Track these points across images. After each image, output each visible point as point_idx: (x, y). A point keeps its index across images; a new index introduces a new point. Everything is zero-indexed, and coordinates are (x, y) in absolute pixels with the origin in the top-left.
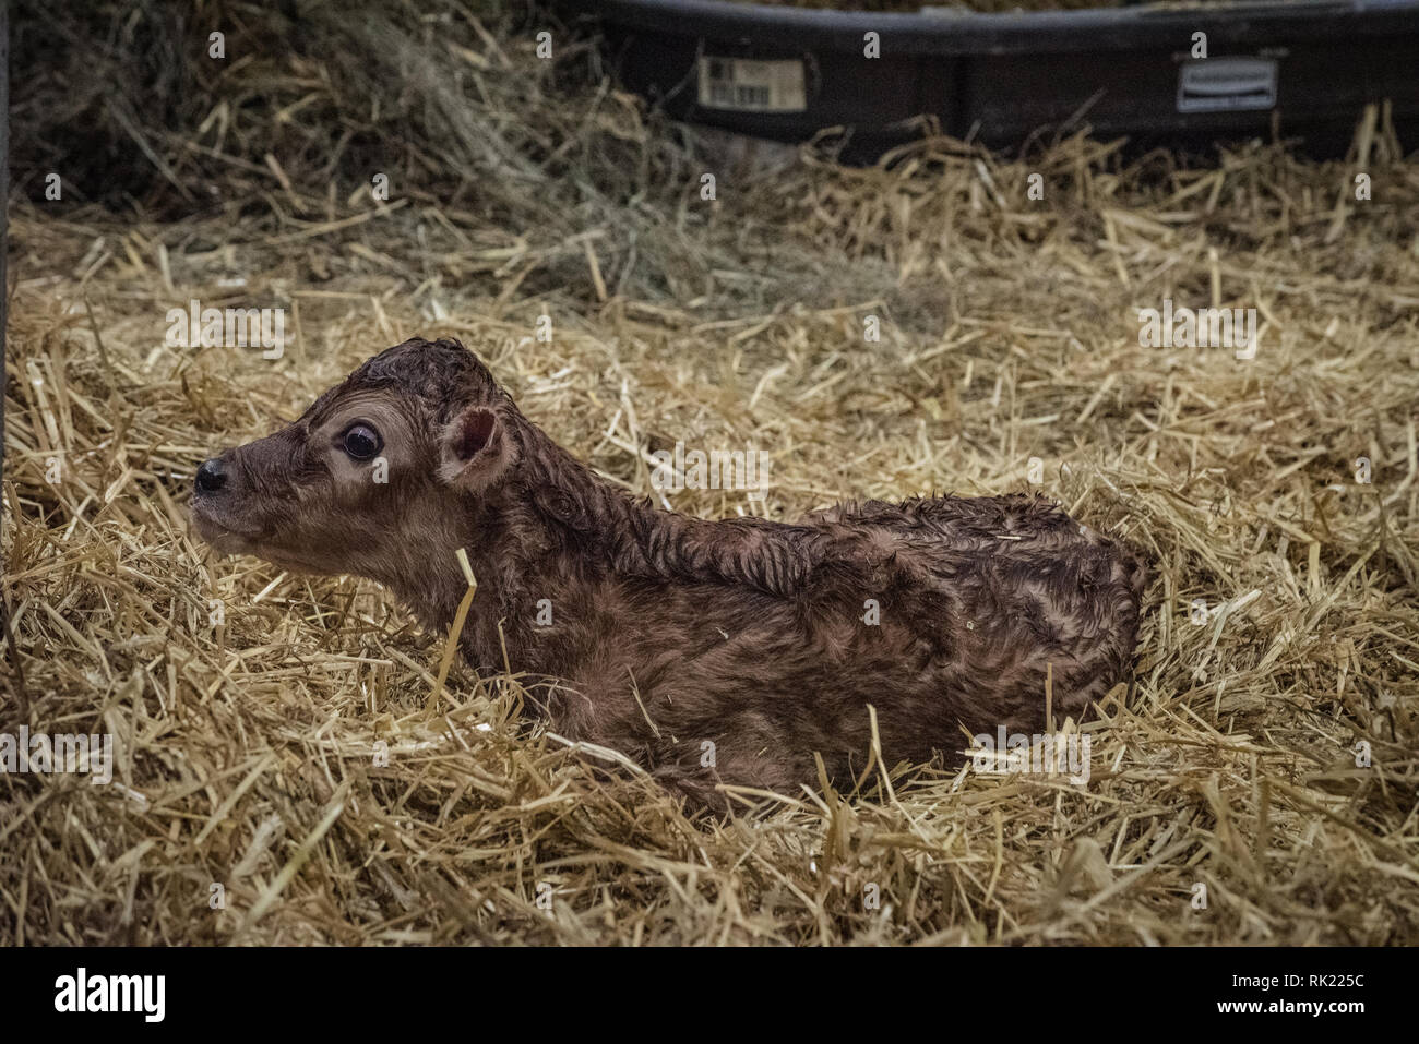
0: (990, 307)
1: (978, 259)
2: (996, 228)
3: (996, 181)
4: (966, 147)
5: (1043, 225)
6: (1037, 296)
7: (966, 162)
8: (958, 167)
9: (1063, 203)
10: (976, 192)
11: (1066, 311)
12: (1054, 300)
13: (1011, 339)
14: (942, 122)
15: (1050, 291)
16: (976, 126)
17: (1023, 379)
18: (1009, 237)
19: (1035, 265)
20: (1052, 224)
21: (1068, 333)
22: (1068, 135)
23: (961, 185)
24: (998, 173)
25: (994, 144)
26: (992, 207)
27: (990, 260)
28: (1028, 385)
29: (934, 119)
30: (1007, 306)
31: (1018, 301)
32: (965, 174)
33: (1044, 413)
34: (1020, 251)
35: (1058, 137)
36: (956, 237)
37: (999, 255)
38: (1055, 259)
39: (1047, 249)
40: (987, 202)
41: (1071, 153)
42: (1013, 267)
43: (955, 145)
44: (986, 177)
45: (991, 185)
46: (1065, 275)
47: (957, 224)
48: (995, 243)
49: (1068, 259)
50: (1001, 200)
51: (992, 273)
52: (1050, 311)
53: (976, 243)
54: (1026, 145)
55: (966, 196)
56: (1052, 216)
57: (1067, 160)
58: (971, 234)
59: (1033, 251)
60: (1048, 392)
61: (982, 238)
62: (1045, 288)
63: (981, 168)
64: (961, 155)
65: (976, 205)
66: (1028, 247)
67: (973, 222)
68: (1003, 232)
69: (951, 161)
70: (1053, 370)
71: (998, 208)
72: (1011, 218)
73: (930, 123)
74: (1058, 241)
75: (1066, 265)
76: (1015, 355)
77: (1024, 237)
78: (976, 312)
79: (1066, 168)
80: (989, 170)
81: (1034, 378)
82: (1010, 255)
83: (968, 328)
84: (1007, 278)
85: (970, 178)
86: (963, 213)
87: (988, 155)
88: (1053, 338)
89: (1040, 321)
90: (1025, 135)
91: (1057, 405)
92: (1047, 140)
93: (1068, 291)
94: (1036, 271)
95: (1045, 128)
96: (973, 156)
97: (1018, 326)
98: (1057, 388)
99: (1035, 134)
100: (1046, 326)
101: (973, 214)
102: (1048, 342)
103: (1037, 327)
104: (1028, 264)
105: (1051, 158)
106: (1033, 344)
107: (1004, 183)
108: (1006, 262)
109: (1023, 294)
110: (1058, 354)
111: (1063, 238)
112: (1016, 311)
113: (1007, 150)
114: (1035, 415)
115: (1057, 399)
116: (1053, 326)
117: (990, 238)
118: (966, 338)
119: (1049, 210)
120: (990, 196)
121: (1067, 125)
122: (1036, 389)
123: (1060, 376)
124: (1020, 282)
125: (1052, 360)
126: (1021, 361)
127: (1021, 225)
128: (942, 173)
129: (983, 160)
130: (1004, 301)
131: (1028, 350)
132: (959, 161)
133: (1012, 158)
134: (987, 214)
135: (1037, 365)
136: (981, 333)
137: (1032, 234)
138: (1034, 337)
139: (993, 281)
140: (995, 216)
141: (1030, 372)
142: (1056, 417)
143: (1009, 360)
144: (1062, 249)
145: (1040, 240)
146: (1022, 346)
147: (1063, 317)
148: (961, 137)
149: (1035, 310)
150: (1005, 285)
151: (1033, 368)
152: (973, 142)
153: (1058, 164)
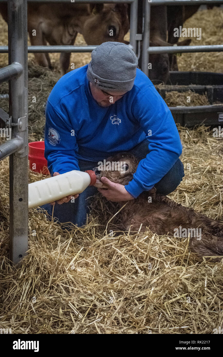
0: (189, 154)
1: (187, 146)
2: (190, 141)
3: (189, 133)
4: (185, 128)
5: (197, 140)
6: (196, 152)
7: (185, 130)
8: (183, 131)
9: (200, 137)
10: (186, 135)
11: (201, 155)
12: (199, 153)
13: (192, 160)
14: (180, 124)
15: (199, 151)
16: (186, 125)
17: (195, 166)
18: (192, 142)
19: (196, 147)
20: (199, 140)
21: (202, 159)
22: (201, 126)
23: (184, 134)
24: (190, 132)
25: (189, 127)
26: (189, 138)
27: (189, 146)
28: (195, 168)
29: (179, 124)
30: (192, 154)
31: (194, 153)
32: (184, 132)
33: (198, 172)
34: (194, 145)
35: (199, 126)
36: (183, 143)
37: (190, 146)
38: (199, 146)
39: (198, 144)
40: (188, 137)
41: (202, 129)
42: (192, 147)
43: (183, 128)
44: (188, 133)
45: (189, 134)
46: (201, 148)
47: (183, 141)
48: (189, 144)
49: (202, 146)
50: (190, 137)
51: (189, 148)
52: (199, 155)
53: (186, 144)
54: (194, 127)
55: (185, 136)
56: (199, 139)
57: (201, 130)
58: (186, 142)
59: (196, 145)
60: (199, 169)
61: (187, 143)
62: (198, 151)
63: (187, 131)
64: (184, 129)
65: (186, 137)
66: (195, 144)
67: (186, 140)
68: (191, 142)
69: (182, 130)
70: (199, 165)
71: (190, 138)
72: (192, 139)
73: (178, 124)
74: (200, 143)
75: (201, 147)
76: (193, 163)
77: (194, 142)
78: (187, 155)
79: (201, 131)
80: (188, 132)
81: (196, 166)
82: (192, 145)
83: (186, 158)
84: (192, 149)
85: (185, 133)
86: (184, 139)
87: (188, 129)
88: (199, 160)
89: (197, 157)
90: (194, 126)
91: (200, 171)
92: (198, 127)
93: (201, 151)
94: (196, 148)
95: (197, 125)
96: (186, 129)
97: (193, 157)
98: (199, 168)
99: (196, 126)
100: (198, 158)
101: (186, 139)
102: (198, 160)
103: (196, 158)
104: (195, 147)
105: (198, 130)
106: (196, 161)
107: (191, 134)
108: (191, 147)
109: (194, 152)
110: (200, 162)
111: (201, 142)
112: (193, 155)
113: (191, 128)
114: (197, 173)
115: (200, 170)
116: (199, 157)
117: (189, 143)
118: (185, 160)
119: (198, 138)
120: (188, 136)
121: (201, 124)
122: (197, 168)
123: (200, 166)
124: (194, 150)
125: (199, 163)
126: (194, 164)
127: (194, 140)
128: (181, 132)
129: (187, 130)
130: (191, 153)
131: (195, 162)
132: (183, 130)
133: (192, 130)
134: (188, 139)
135: (197, 164)
136: (187, 159)
137: (196, 142)
138: (196, 159)
139: (189, 150)
140: (189, 139)
141: (195, 165)
142: (200, 173)
143: (192, 163)
144: (200, 144)
145: (197, 143)
146: (194, 161)
147: (201, 156)
148: (184, 126)
149: (196, 155)
150: (191, 150)
151: (196, 165)
152: (186, 127)
153: (199, 130)
